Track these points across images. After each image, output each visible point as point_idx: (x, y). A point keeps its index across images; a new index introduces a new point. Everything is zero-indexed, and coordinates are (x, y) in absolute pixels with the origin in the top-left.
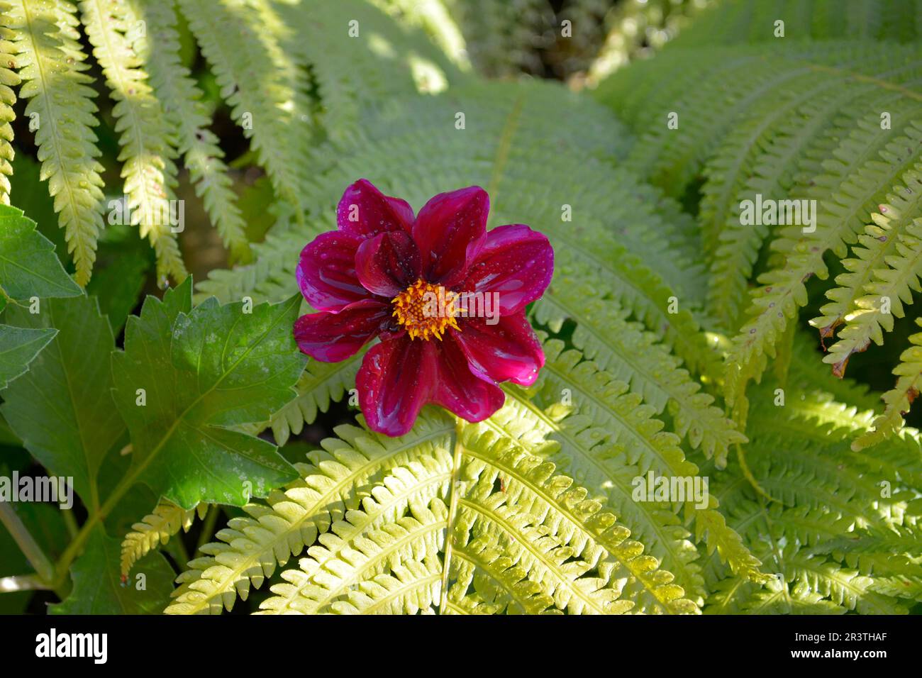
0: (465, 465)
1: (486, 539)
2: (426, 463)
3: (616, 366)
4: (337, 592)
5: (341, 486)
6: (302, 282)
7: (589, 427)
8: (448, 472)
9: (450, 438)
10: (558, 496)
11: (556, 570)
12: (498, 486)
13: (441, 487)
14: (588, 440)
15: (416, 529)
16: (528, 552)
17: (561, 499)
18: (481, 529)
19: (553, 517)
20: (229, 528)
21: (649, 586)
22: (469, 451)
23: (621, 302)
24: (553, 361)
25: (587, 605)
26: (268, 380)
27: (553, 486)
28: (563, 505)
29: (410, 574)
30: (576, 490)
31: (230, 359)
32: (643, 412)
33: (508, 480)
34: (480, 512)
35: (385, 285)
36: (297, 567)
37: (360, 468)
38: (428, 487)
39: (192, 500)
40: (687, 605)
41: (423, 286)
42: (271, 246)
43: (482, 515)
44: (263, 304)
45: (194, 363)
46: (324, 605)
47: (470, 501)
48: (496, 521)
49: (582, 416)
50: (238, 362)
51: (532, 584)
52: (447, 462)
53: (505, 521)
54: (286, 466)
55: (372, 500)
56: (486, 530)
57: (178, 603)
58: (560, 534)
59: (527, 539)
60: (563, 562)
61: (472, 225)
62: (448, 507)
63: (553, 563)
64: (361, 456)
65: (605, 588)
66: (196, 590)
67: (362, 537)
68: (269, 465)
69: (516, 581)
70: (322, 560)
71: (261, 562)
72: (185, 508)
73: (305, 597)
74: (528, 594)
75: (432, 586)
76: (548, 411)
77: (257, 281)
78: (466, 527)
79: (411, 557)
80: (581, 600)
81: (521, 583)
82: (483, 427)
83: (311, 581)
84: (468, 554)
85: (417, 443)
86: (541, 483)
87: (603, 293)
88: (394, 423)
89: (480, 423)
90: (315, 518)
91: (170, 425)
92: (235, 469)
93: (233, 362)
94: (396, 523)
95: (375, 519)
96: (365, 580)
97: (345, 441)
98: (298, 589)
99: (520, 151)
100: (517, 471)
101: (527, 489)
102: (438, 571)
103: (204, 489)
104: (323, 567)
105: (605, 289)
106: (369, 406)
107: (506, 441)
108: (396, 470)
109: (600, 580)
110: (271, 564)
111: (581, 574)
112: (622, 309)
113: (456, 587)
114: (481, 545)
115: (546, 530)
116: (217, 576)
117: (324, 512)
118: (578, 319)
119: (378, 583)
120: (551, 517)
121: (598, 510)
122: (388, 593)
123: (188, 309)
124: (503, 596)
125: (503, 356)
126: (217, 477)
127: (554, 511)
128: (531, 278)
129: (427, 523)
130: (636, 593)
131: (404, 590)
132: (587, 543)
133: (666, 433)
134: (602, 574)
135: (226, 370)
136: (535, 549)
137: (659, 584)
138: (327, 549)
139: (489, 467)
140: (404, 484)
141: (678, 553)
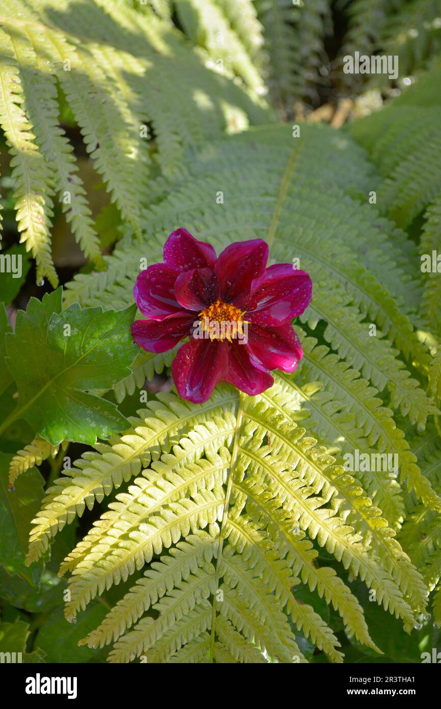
0: (244, 425)
1: (256, 479)
2: (217, 422)
3: (353, 356)
4: (153, 509)
5: (159, 435)
6: (138, 297)
7: (331, 400)
8: (232, 428)
9: (235, 405)
10: (307, 451)
11: (302, 503)
12: (266, 441)
13: (227, 439)
14: (330, 409)
15: (208, 468)
16: (284, 489)
17: (308, 453)
18: (253, 471)
19: (302, 465)
20: (82, 458)
21: (364, 517)
22: (248, 415)
23: (359, 308)
24: (310, 352)
25: (322, 528)
26: (112, 361)
27: (304, 444)
28: (309, 458)
29: (203, 499)
30: (319, 448)
31: (86, 346)
32: (369, 392)
33: (273, 437)
34: (253, 458)
35: (194, 303)
36: (127, 492)
37: (172, 423)
38: (218, 439)
39: (59, 439)
40: (390, 532)
41: (221, 306)
42: (117, 258)
43: (254, 461)
44: (111, 311)
45: (62, 348)
46: (144, 518)
47: (246, 450)
48: (263, 466)
49: (327, 392)
50: (93, 348)
51: (285, 512)
52: (232, 422)
53: (269, 466)
54: (122, 419)
55: (180, 447)
56: (256, 472)
57: (46, 510)
58: (306, 478)
59: (283, 480)
60: (307, 497)
61: (256, 264)
62: (231, 453)
63: (300, 498)
64: (174, 415)
65: (334, 516)
66: (58, 502)
67: (172, 472)
68: (111, 417)
69: (274, 509)
70: (144, 487)
71: (102, 485)
72: (53, 444)
73: (131, 512)
74: (282, 518)
75: (218, 508)
76: (304, 388)
77: (107, 284)
78: (243, 469)
79: (204, 487)
80: (318, 524)
81: (278, 510)
82: (258, 398)
83: (136, 501)
84: (243, 487)
85: (212, 407)
86: (295, 441)
87: (347, 302)
88: (197, 394)
89: (256, 396)
90: (140, 456)
91: (45, 384)
92: (88, 419)
93: (89, 348)
94: (195, 463)
95: (181, 460)
96: (172, 502)
97: (163, 403)
98: (126, 506)
99: (296, 189)
100: (280, 431)
101: (286, 445)
102: (222, 497)
103: (67, 431)
104: (144, 492)
105: (349, 299)
106: (181, 383)
107: (274, 410)
108: (197, 427)
109: (332, 511)
110: (109, 486)
111: (318, 506)
112: (360, 312)
113: (233, 509)
114: (252, 482)
115: (296, 474)
116: (73, 493)
117: (147, 452)
118: (329, 321)
119: (180, 504)
120: (300, 465)
121: (333, 462)
122: (188, 512)
123: (59, 311)
124: (265, 518)
125: (274, 351)
126: (76, 424)
127: (303, 461)
128: (296, 301)
129: (217, 464)
130: (355, 521)
131: (198, 510)
132: (325, 484)
133: (384, 408)
134: (334, 507)
135: (84, 353)
136: (288, 487)
137: (372, 517)
138: (148, 480)
139: (261, 427)
140: (202, 437)
141: (387, 489)
